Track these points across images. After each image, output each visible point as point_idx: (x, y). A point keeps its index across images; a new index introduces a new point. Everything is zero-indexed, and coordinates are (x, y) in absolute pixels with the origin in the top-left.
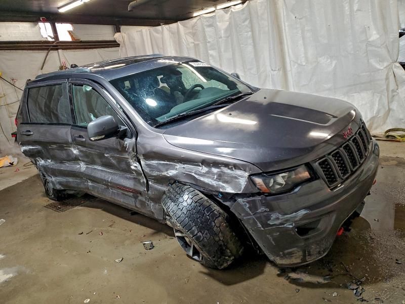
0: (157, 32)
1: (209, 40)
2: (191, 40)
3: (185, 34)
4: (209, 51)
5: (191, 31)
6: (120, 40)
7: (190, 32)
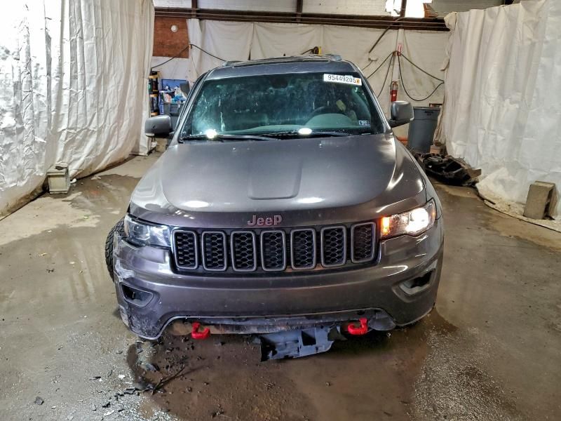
0: (492, 15)
1: (548, 38)
2: (529, 35)
3: (524, 23)
4: (542, 59)
5: (534, 19)
6: (450, 24)
7: (532, 21)
